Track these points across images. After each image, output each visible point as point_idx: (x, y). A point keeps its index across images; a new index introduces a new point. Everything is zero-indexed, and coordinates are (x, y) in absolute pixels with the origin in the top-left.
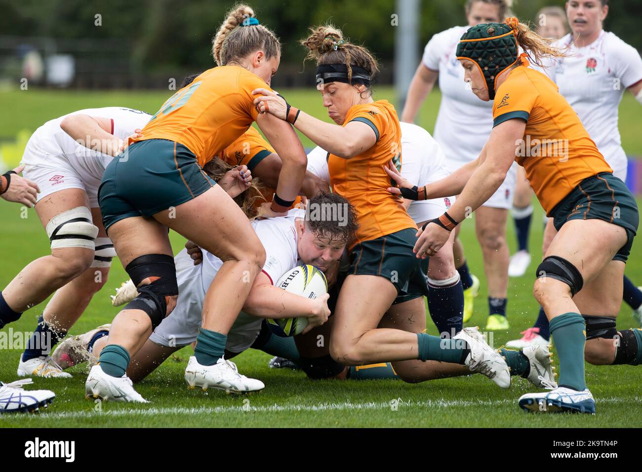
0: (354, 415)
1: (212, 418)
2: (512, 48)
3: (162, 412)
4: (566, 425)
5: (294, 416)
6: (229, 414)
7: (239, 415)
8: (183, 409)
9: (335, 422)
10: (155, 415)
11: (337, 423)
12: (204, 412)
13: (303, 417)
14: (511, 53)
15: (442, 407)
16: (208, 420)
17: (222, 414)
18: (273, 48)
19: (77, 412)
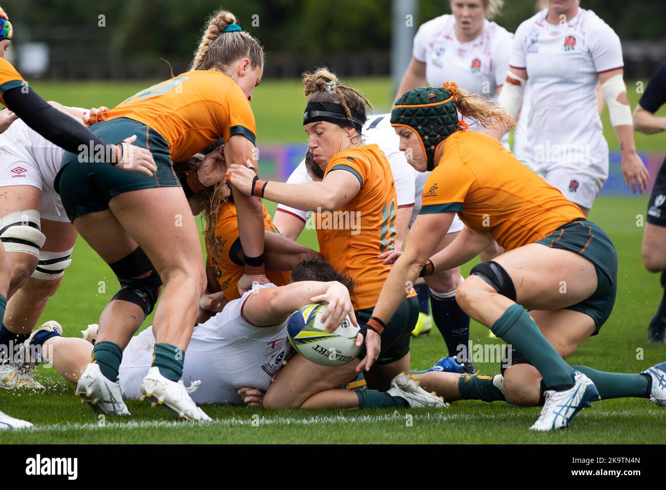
0: (347, 429)
1: (196, 432)
2: (454, 115)
3: (142, 426)
4: (574, 440)
5: (283, 429)
6: (214, 427)
7: (224, 429)
8: (164, 422)
9: (327, 437)
10: (134, 429)
11: (329, 437)
12: (187, 425)
13: (292, 431)
14: (453, 121)
15: (442, 421)
16: (191, 434)
17: (206, 427)
18: (258, 57)
19: (51, 425)
